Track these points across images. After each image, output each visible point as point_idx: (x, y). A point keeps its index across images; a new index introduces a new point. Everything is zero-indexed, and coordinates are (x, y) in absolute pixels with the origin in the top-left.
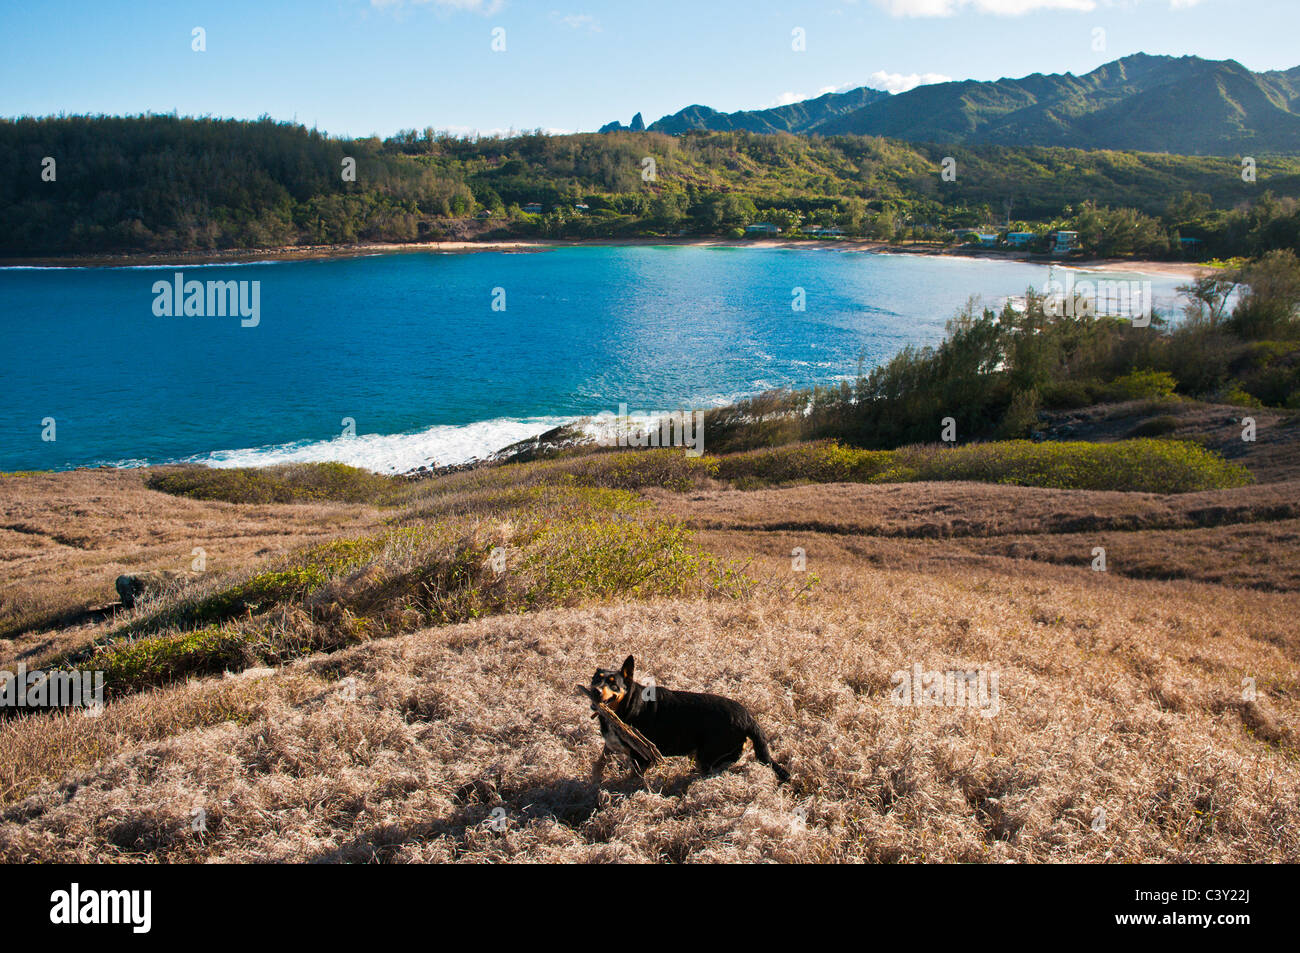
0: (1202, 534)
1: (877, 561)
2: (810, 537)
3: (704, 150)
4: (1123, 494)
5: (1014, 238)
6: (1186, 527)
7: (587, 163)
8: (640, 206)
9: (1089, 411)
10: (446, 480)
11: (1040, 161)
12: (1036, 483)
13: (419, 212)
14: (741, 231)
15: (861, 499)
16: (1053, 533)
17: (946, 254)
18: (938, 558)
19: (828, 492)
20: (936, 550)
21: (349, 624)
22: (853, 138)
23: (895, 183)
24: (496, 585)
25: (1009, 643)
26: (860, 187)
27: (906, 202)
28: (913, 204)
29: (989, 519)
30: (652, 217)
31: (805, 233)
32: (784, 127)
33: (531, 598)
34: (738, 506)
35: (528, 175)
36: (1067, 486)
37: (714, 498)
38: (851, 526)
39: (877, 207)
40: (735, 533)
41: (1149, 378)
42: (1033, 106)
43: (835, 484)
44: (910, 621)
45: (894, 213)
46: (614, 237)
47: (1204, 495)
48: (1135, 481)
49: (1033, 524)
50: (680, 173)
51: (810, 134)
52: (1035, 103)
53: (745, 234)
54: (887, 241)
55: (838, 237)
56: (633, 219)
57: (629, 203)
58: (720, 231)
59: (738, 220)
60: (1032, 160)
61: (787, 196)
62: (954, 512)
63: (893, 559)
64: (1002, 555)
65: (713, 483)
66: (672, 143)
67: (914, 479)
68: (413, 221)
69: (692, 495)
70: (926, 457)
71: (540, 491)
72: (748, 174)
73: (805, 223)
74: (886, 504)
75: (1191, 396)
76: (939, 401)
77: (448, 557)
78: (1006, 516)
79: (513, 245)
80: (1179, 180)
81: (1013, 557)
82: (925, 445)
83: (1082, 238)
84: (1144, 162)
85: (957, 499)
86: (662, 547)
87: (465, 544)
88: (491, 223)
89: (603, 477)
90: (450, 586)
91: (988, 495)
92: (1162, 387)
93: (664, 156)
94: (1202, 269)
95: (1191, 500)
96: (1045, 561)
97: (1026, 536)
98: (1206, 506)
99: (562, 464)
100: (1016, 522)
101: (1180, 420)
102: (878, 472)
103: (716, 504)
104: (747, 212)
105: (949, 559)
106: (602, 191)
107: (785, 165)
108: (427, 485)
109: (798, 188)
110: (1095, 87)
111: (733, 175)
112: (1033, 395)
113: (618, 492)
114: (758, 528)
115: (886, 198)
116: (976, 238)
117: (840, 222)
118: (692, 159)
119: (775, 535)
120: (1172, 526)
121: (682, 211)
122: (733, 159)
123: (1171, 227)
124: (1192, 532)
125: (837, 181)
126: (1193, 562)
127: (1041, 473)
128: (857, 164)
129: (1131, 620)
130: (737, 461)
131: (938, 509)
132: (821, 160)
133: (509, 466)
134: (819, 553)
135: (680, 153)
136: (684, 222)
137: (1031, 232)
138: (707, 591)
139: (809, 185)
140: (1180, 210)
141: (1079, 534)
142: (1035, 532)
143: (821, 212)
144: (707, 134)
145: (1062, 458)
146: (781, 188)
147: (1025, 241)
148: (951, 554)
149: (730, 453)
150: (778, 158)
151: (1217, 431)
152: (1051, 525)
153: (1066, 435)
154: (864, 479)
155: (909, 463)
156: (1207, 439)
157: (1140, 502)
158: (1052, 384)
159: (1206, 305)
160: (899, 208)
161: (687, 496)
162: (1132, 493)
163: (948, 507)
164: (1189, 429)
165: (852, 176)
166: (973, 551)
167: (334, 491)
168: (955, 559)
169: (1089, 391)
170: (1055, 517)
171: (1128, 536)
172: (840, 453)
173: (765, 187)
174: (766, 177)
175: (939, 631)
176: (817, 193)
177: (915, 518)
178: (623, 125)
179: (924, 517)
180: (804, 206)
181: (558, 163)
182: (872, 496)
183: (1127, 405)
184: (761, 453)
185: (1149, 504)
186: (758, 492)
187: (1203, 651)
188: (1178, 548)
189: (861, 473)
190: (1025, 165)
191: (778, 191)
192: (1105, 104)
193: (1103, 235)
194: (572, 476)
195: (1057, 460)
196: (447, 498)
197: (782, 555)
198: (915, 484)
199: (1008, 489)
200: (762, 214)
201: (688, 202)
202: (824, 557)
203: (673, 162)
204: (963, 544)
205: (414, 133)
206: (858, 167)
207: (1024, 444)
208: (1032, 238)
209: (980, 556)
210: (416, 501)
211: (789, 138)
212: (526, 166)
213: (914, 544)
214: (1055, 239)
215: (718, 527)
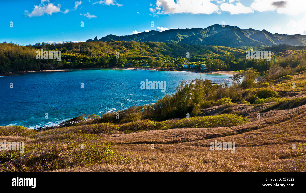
0: (240, 135)
1: (162, 150)
2: (145, 145)
3: (113, 45)
4: (222, 128)
5: (191, 66)
6: (236, 134)
7: (83, 49)
8: (97, 59)
9: (212, 108)
10: (47, 131)
11: (196, 48)
12: (201, 127)
13: (41, 63)
14: (123, 65)
15: (157, 134)
16: (206, 139)
17: (175, 70)
18: (178, 148)
19: (149, 133)
20: (178, 146)
21: (24, 169)
22: (151, 42)
23: (162, 53)
24: (62, 160)
25: (198, 169)
26: (153, 54)
27: (165, 58)
28: (167, 58)
29: (190, 137)
30: (100, 62)
31: (140, 66)
32: (134, 40)
33: (72, 164)
34: (125, 138)
35: (68, 53)
36: (209, 127)
37: (118, 136)
38: (155, 142)
39: (158, 59)
40: (124, 145)
41: (225, 99)
42: (194, 35)
43: (150, 131)
44: (172, 166)
45: (162, 60)
46: (90, 68)
47: (239, 126)
48: (224, 124)
49: (201, 137)
50: (107, 51)
51: (140, 41)
52: (194, 34)
53: (124, 66)
54: (160, 67)
55: (148, 67)
56: (95, 63)
57: (94, 59)
58: (118, 65)
59: (122, 63)
60: (195, 48)
61: (135, 56)
62: (182, 136)
63: (167, 149)
64: (194, 146)
65: (118, 132)
66: (105, 44)
67: (171, 128)
68: (39, 65)
69: (112, 135)
70: (174, 122)
71: (72, 135)
72: (125, 51)
73: (140, 63)
74: (164, 135)
75: (235, 103)
76: (176, 108)
77: (49, 153)
78: (194, 136)
79: (64, 70)
80: (228, 52)
81: (197, 146)
82: (173, 119)
83: (207, 66)
84: (220, 48)
85: (182, 133)
86: (105, 150)
87: (54, 149)
88: (59, 65)
89: (89, 131)
90: (50, 160)
91: (190, 131)
92: (228, 101)
93: (103, 47)
94: (234, 72)
95: (237, 127)
96: (205, 146)
97: (200, 141)
98: (240, 129)
99: (78, 127)
100: (197, 137)
101: (233, 108)
102: (161, 127)
103: (119, 137)
104: (125, 60)
105: (181, 148)
106: (87, 56)
107: (134, 49)
108: (42, 132)
109: (138, 54)
110: (207, 31)
111: (121, 51)
112: (199, 105)
113: (93, 135)
114: (130, 143)
115: (160, 57)
116: (182, 66)
117: (148, 63)
118: (110, 48)
119: (135, 145)
120: (233, 134)
121: (108, 60)
122: (121, 47)
123: (227, 63)
124: (238, 135)
125: (147, 53)
126: (239, 142)
127: (202, 124)
128: (152, 48)
129: (225, 159)
130: (124, 126)
131: (177, 136)
132: (143, 47)
133: (63, 128)
134: (147, 149)
135: (107, 46)
136: (108, 63)
137: (195, 65)
138: (117, 161)
139: (140, 54)
140: (229, 59)
141: (212, 139)
142: (202, 139)
143: (144, 60)
144: (114, 41)
145: (206, 120)
146: (133, 54)
147: (194, 67)
148: (181, 147)
149: (122, 124)
150: (132, 47)
151: (241, 110)
152: (205, 137)
153: (207, 114)
154: (158, 129)
155: (169, 124)
156: (239, 112)
157: (226, 129)
158: (203, 102)
159: (236, 81)
160: (163, 59)
161: (111, 136)
162: (224, 127)
163: (180, 135)
164: (235, 110)
165: (151, 51)
166: (187, 146)
167: (19, 133)
168: (183, 148)
169: (212, 103)
170: (206, 135)
171: (224, 138)
172: (151, 122)
173: (129, 54)
174: (129, 52)
175: (180, 168)
176: (142, 56)
177: (172, 138)
178: (92, 39)
179: (174, 138)
180: (139, 59)
181: (75, 49)
182: (160, 133)
183: (221, 106)
184: (130, 123)
185: (228, 129)
186: (130, 134)
187: (242, 164)
188: (235, 139)
189: (157, 127)
190: (193, 49)
191: (132, 55)
192: (210, 35)
193: (212, 65)
194: (80, 131)
195: (206, 121)
196: (47, 136)
197: (137, 151)
198: (171, 130)
199: (195, 129)
200: (128, 61)
201: (109, 58)
202: (148, 150)
203: (105, 48)
204: (184, 144)
205: (40, 44)
206: (152, 49)
207: (197, 117)
208: (196, 66)
209: (189, 147)
210: (40, 137)
211: (134, 42)
212: (67, 50)
213: (172, 145)
214: (201, 66)
215: (120, 143)
